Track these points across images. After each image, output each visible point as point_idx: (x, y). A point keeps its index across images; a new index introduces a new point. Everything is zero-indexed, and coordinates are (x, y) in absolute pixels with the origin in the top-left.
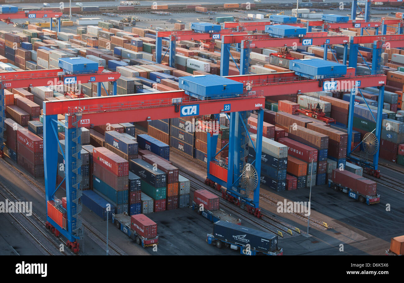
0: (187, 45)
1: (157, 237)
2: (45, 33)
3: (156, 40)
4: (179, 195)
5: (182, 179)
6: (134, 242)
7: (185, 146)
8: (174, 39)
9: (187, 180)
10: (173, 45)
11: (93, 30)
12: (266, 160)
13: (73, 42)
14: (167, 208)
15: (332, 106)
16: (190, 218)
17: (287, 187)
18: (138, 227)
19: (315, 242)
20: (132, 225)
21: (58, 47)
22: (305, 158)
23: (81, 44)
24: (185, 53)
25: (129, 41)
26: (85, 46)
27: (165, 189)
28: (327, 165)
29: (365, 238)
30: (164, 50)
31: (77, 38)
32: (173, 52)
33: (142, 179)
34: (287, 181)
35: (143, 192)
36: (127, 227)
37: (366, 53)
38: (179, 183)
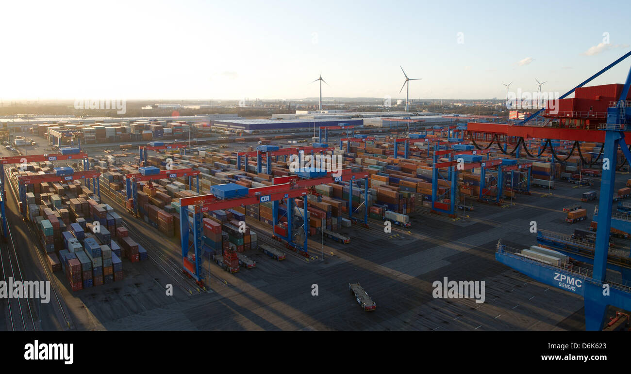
0: (255, 159)
1: (239, 267)
2: (175, 156)
3: (237, 157)
4: (251, 242)
5: (252, 233)
6: (226, 270)
7: (254, 215)
8: (247, 156)
9: (255, 233)
10: (247, 160)
11: (202, 153)
12: (298, 219)
13: (191, 160)
14: (244, 250)
15: (333, 188)
16: (257, 255)
17: (310, 234)
18: (228, 262)
19: (326, 263)
20: (224, 261)
21: (182, 164)
22: (319, 217)
23: (195, 161)
24: (254, 164)
25: (223, 159)
26: (198, 162)
27: (243, 239)
28: (332, 221)
29: (353, 259)
30: (242, 162)
31: (194, 158)
32: (247, 163)
33: (230, 235)
34: (310, 231)
35: (231, 242)
36: (222, 263)
37: (351, 159)
38: (251, 235)
